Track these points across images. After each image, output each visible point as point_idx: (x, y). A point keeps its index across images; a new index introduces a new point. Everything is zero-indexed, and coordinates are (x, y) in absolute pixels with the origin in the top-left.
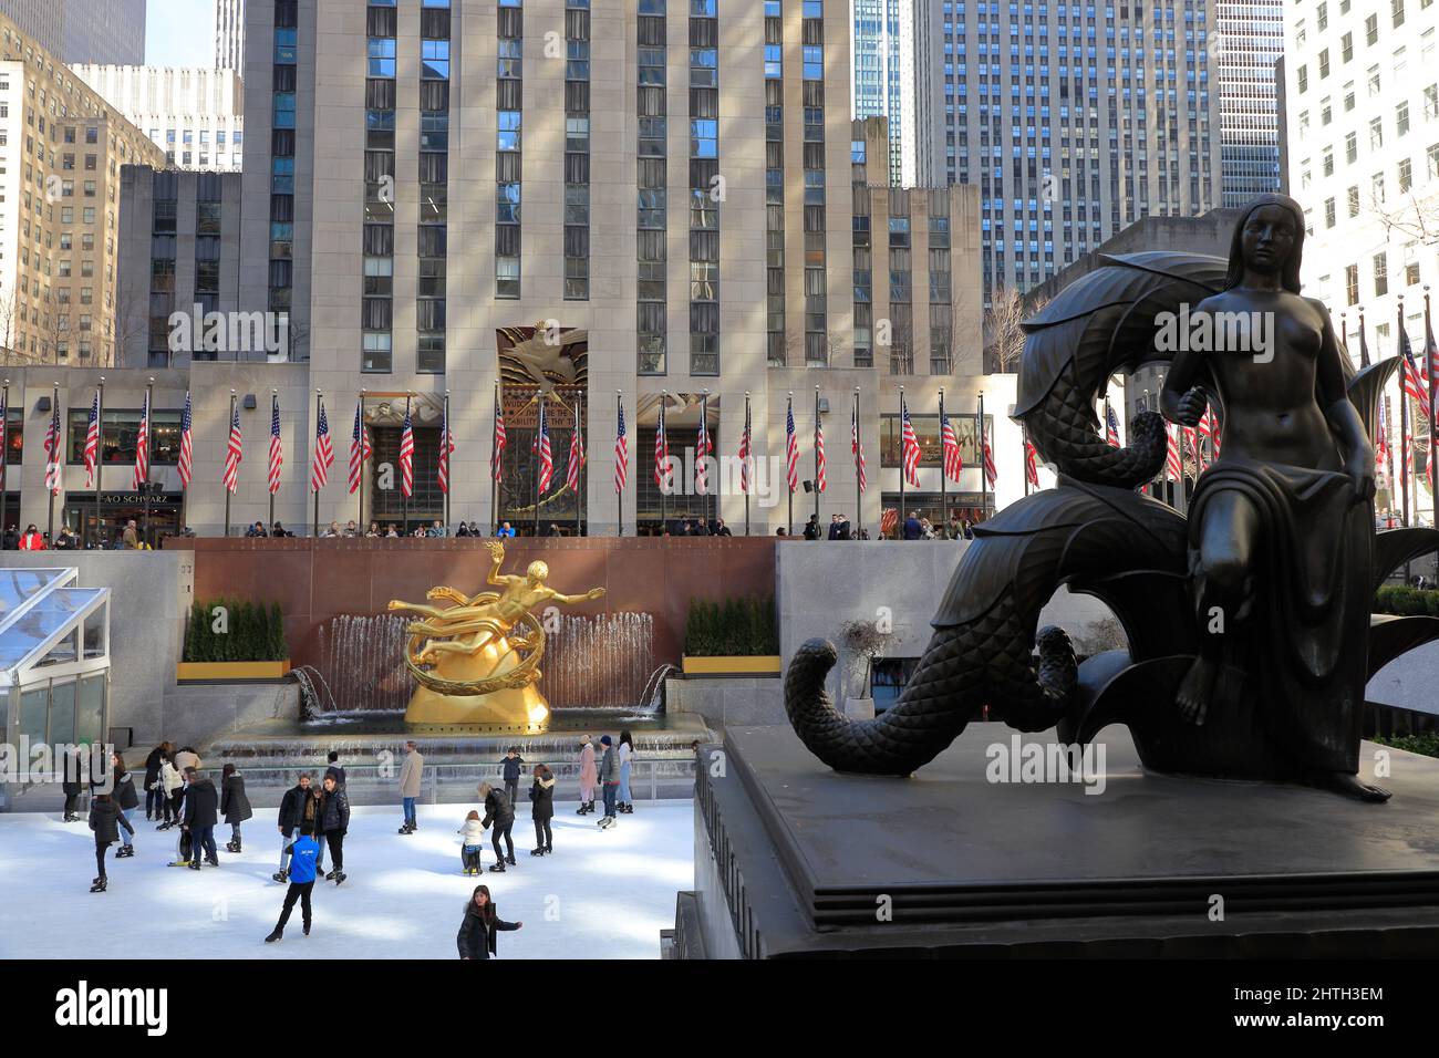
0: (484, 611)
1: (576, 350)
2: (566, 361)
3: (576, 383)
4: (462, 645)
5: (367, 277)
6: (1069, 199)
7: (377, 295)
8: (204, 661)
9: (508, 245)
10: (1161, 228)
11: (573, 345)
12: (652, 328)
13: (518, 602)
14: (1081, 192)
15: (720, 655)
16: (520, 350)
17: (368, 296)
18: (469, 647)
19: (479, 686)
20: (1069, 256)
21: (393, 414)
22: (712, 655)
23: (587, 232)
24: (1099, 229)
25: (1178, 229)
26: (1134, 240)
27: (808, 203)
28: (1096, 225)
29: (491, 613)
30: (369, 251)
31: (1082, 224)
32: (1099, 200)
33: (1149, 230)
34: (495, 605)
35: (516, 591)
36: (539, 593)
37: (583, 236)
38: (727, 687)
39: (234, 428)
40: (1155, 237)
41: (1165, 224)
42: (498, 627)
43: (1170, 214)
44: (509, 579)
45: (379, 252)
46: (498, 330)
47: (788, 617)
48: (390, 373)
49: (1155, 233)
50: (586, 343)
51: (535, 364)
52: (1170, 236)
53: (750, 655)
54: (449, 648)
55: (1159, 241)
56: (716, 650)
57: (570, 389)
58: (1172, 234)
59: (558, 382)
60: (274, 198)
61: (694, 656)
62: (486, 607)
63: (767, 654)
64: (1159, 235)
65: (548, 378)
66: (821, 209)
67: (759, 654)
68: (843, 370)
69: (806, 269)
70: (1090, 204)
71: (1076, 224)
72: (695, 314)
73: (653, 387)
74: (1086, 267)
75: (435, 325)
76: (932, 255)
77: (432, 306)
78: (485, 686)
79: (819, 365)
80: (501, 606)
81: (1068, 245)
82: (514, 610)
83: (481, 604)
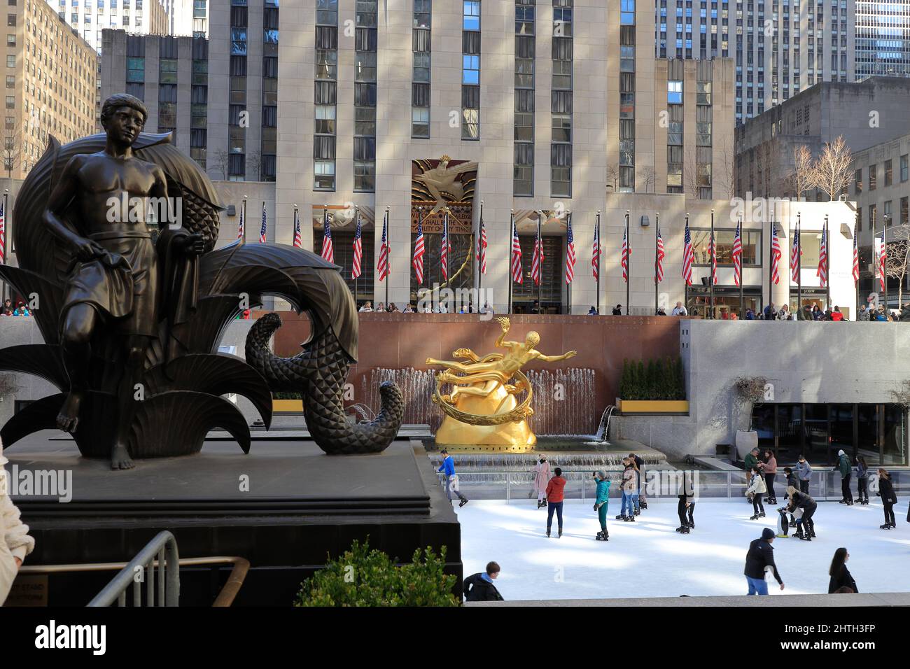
0: (493, 366)
1: (468, 178)
2: (458, 185)
3: (462, 201)
4: (478, 390)
5: (317, 120)
6: (741, 65)
7: (325, 135)
8: (288, 399)
9: (421, 99)
10: (833, 91)
11: (465, 173)
12: (524, 162)
13: (516, 360)
14: (750, 61)
15: (645, 400)
16: (427, 176)
17: (317, 134)
18: (484, 391)
19: (497, 419)
20: (739, 109)
21: (335, 222)
22: (639, 399)
23: (479, 90)
24: (762, 89)
25: (846, 92)
26: (811, 99)
27: (622, 71)
28: (761, 85)
29: (497, 367)
30: (319, 102)
31: (750, 85)
32: (763, 66)
33: (824, 92)
34: (500, 362)
35: (516, 352)
36: (531, 354)
37: (476, 94)
38: (652, 421)
39: (298, 232)
40: (828, 97)
41: (835, 88)
42: (502, 377)
43: (839, 80)
44: (511, 344)
45: (326, 102)
46: (413, 161)
47: (695, 374)
48: (335, 191)
49: (829, 94)
50: (476, 172)
51: (436, 187)
52: (840, 97)
53: (666, 399)
54: (468, 391)
55: (831, 100)
56: (642, 396)
57: (458, 205)
58: (841, 95)
59: (450, 200)
60: (233, 58)
61: (627, 400)
62: (494, 363)
63: (678, 399)
64: (831, 95)
65: (443, 197)
66: (633, 75)
67: (672, 399)
68: (659, 195)
69: (620, 120)
70: (756, 70)
71: (745, 84)
72: (554, 151)
73: (525, 205)
74: (770, 118)
75: (367, 157)
76: (699, 109)
77: (365, 142)
78: (501, 419)
79: (629, 190)
80: (505, 363)
81: (739, 100)
82: (514, 366)
83: (488, 361)
